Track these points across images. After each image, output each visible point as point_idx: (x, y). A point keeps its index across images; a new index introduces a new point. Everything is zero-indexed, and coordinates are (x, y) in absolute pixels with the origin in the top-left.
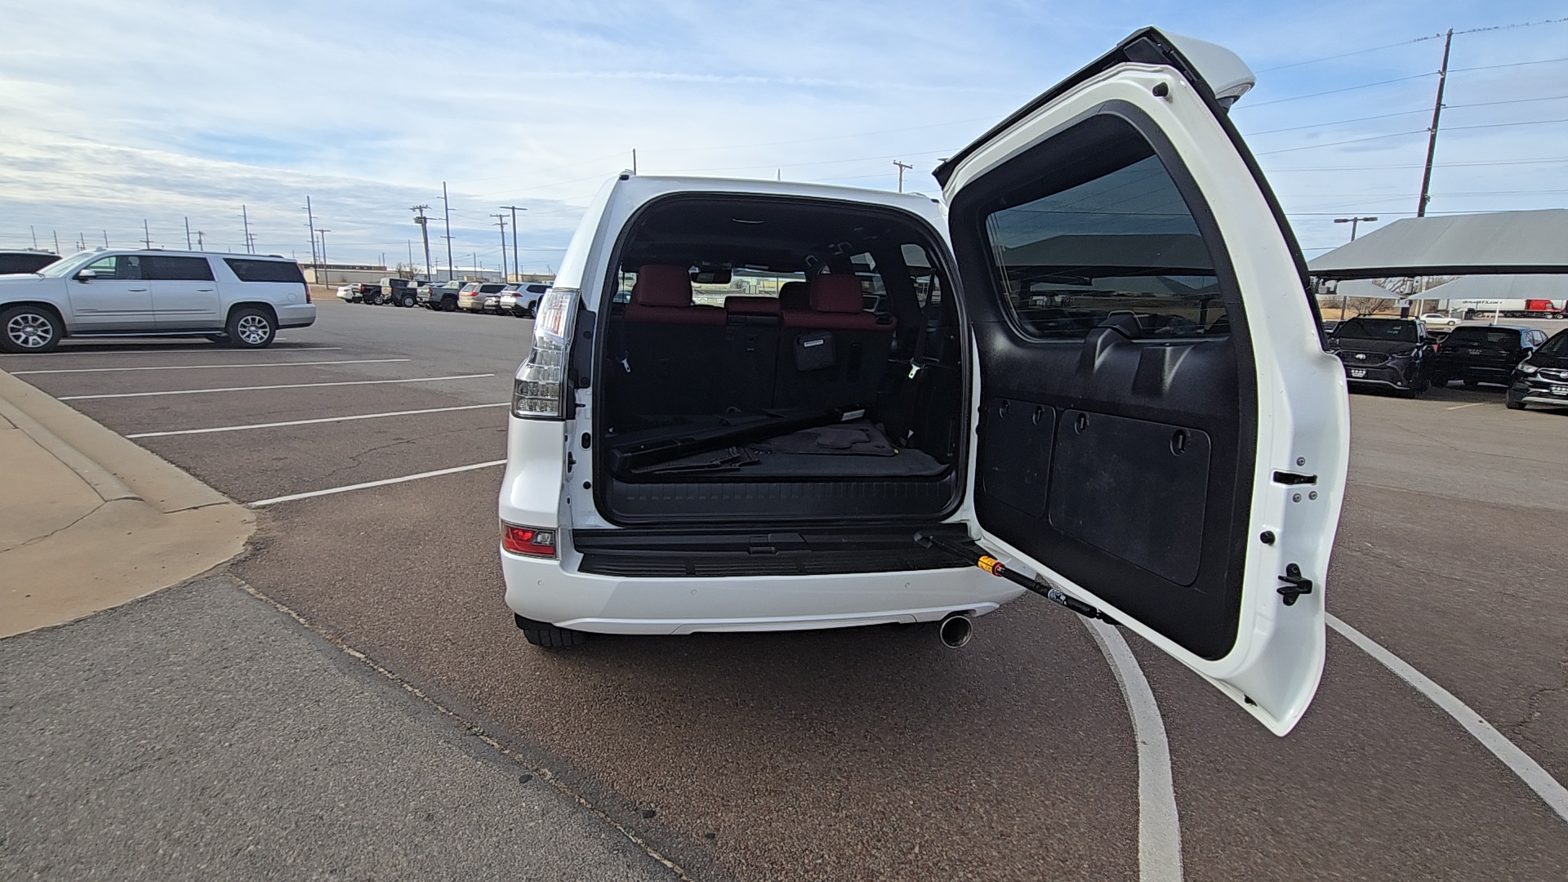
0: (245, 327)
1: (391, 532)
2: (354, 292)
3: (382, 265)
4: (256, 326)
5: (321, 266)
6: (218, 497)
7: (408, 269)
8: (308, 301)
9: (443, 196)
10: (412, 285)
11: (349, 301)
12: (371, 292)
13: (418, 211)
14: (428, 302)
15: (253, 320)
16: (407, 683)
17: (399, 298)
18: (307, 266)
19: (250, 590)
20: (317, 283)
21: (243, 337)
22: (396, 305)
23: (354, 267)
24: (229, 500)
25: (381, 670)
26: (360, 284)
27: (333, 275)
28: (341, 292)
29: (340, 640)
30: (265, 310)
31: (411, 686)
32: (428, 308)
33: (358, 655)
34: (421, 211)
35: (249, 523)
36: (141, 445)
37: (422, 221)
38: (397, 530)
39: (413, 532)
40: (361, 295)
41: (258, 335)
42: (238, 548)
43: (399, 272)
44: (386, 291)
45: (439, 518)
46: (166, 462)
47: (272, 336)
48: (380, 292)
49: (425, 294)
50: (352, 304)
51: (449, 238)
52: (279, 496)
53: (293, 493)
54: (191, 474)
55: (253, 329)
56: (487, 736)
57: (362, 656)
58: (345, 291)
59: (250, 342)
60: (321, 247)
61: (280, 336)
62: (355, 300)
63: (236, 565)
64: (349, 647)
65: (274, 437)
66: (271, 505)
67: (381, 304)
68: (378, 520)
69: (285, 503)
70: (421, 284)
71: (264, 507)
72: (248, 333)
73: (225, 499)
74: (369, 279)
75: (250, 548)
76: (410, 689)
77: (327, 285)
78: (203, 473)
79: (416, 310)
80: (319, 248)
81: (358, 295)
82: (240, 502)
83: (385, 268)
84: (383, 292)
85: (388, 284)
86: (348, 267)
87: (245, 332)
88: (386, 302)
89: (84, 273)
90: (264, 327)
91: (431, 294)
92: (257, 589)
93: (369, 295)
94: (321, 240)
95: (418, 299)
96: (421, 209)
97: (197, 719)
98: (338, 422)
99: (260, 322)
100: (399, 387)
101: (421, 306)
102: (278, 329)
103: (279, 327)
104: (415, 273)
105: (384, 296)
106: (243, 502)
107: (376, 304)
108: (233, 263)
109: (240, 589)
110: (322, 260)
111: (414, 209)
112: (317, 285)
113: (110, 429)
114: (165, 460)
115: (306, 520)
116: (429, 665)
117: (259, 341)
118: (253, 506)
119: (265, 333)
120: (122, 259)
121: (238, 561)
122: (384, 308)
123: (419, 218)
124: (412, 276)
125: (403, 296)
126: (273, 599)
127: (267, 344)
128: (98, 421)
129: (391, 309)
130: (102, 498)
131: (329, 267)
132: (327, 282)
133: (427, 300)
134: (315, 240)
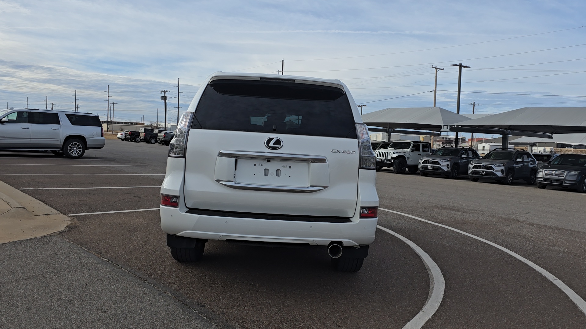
0: (71, 147)
1: (126, 227)
2: (126, 135)
3: (142, 122)
4: (76, 148)
5: (111, 122)
6: (55, 211)
7: (155, 125)
8: (102, 136)
9: (178, 86)
10: (156, 132)
11: (122, 140)
12: (135, 135)
13: (163, 93)
14: (163, 141)
15: (75, 144)
16: (123, 268)
17: (148, 138)
18: (104, 122)
19: (67, 240)
20: (108, 131)
21: (70, 152)
22: (147, 143)
23: (127, 123)
24: (60, 213)
25: (114, 264)
26: (129, 131)
27: (116, 127)
28: (119, 135)
29: (100, 255)
30: (81, 139)
31: (124, 269)
32: (163, 144)
33: (106, 260)
34: (165, 93)
35: (68, 221)
36: (24, 192)
37: (165, 98)
38: (129, 227)
39: (135, 228)
40: (129, 137)
41: (77, 152)
42: (63, 228)
43: (151, 126)
44: (142, 135)
45: (147, 224)
46: (34, 199)
47: (83, 153)
48: (139, 135)
49: (162, 136)
50: (124, 142)
51: (178, 108)
52: (81, 213)
53: (86, 212)
54: (45, 203)
55: (75, 149)
56: (150, 283)
57: (107, 260)
58: (121, 134)
59: (73, 155)
60: (112, 112)
61: (88, 153)
62: (126, 139)
63: (61, 233)
64: (103, 257)
65: (81, 193)
66: (77, 216)
67: (139, 142)
68: (121, 223)
69: (83, 215)
70: (160, 131)
71: (74, 216)
72: (72, 151)
73: (58, 212)
74: (134, 129)
75: (67, 228)
76: (124, 270)
77: (113, 132)
78: (50, 203)
79: (157, 145)
80: (111, 113)
81: (128, 136)
82: (64, 214)
83: (144, 124)
84: (140, 136)
85: (143, 132)
86: (125, 123)
87: (71, 150)
88: (141, 141)
89: (4, 119)
90: (80, 148)
91: (165, 137)
92: (70, 240)
93: (133, 137)
94: (112, 109)
95: (158, 139)
96: (165, 92)
97: (47, 270)
98: (110, 189)
99: (78, 145)
100: (141, 177)
101: (159, 143)
102: (86, 149)
103: (87, 148)
104: (159, 127)
105: (141, 137)
106: (66, 214)
107: (137, 142)
108: (70, 116)
109: (63, 239)
110: (112, 119)
111: (161, 92)
112: (108, 132)
113: (11, 186)
114: (34, 198)
115: (91, 221)
116: (132, 264)
117: (77, 155)
118: (70, 216)
119: (80, 151)
120: (20, 114)
121: (63, 232)
122: (140, 144)
123: (163, 97)
124: (157, 127)
125: (151, 137)
126: (75, 243)
127: (80, 157)
128: (6, 183)
129: (144, 144)
130: (11, 207)
131: (115, 123)
132: (113, 131)
133: (163, 140)
134: (109, 108)
